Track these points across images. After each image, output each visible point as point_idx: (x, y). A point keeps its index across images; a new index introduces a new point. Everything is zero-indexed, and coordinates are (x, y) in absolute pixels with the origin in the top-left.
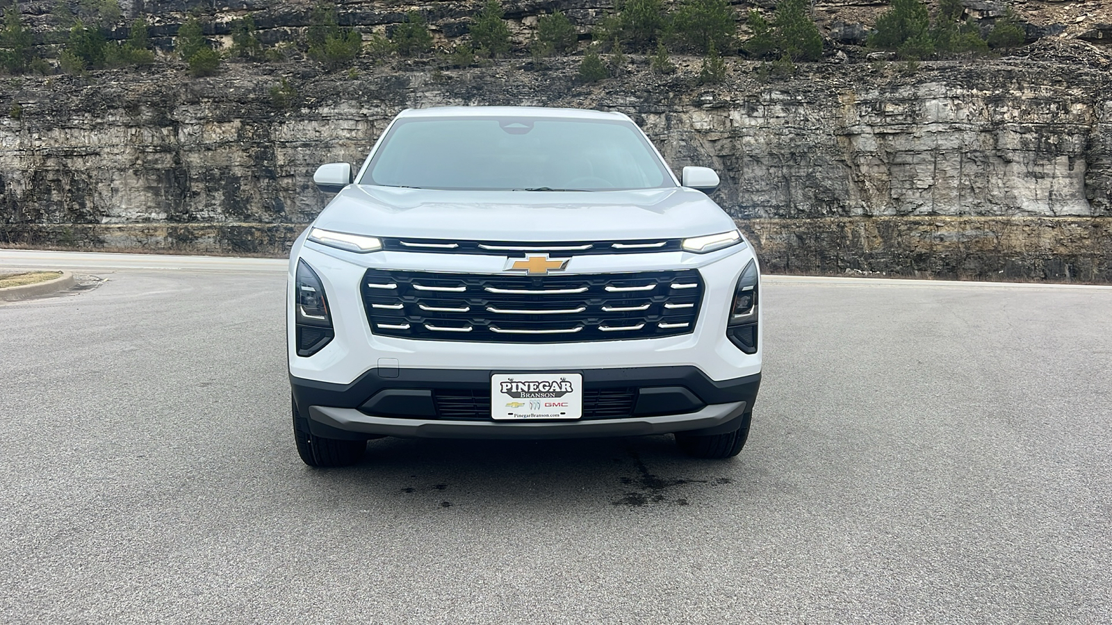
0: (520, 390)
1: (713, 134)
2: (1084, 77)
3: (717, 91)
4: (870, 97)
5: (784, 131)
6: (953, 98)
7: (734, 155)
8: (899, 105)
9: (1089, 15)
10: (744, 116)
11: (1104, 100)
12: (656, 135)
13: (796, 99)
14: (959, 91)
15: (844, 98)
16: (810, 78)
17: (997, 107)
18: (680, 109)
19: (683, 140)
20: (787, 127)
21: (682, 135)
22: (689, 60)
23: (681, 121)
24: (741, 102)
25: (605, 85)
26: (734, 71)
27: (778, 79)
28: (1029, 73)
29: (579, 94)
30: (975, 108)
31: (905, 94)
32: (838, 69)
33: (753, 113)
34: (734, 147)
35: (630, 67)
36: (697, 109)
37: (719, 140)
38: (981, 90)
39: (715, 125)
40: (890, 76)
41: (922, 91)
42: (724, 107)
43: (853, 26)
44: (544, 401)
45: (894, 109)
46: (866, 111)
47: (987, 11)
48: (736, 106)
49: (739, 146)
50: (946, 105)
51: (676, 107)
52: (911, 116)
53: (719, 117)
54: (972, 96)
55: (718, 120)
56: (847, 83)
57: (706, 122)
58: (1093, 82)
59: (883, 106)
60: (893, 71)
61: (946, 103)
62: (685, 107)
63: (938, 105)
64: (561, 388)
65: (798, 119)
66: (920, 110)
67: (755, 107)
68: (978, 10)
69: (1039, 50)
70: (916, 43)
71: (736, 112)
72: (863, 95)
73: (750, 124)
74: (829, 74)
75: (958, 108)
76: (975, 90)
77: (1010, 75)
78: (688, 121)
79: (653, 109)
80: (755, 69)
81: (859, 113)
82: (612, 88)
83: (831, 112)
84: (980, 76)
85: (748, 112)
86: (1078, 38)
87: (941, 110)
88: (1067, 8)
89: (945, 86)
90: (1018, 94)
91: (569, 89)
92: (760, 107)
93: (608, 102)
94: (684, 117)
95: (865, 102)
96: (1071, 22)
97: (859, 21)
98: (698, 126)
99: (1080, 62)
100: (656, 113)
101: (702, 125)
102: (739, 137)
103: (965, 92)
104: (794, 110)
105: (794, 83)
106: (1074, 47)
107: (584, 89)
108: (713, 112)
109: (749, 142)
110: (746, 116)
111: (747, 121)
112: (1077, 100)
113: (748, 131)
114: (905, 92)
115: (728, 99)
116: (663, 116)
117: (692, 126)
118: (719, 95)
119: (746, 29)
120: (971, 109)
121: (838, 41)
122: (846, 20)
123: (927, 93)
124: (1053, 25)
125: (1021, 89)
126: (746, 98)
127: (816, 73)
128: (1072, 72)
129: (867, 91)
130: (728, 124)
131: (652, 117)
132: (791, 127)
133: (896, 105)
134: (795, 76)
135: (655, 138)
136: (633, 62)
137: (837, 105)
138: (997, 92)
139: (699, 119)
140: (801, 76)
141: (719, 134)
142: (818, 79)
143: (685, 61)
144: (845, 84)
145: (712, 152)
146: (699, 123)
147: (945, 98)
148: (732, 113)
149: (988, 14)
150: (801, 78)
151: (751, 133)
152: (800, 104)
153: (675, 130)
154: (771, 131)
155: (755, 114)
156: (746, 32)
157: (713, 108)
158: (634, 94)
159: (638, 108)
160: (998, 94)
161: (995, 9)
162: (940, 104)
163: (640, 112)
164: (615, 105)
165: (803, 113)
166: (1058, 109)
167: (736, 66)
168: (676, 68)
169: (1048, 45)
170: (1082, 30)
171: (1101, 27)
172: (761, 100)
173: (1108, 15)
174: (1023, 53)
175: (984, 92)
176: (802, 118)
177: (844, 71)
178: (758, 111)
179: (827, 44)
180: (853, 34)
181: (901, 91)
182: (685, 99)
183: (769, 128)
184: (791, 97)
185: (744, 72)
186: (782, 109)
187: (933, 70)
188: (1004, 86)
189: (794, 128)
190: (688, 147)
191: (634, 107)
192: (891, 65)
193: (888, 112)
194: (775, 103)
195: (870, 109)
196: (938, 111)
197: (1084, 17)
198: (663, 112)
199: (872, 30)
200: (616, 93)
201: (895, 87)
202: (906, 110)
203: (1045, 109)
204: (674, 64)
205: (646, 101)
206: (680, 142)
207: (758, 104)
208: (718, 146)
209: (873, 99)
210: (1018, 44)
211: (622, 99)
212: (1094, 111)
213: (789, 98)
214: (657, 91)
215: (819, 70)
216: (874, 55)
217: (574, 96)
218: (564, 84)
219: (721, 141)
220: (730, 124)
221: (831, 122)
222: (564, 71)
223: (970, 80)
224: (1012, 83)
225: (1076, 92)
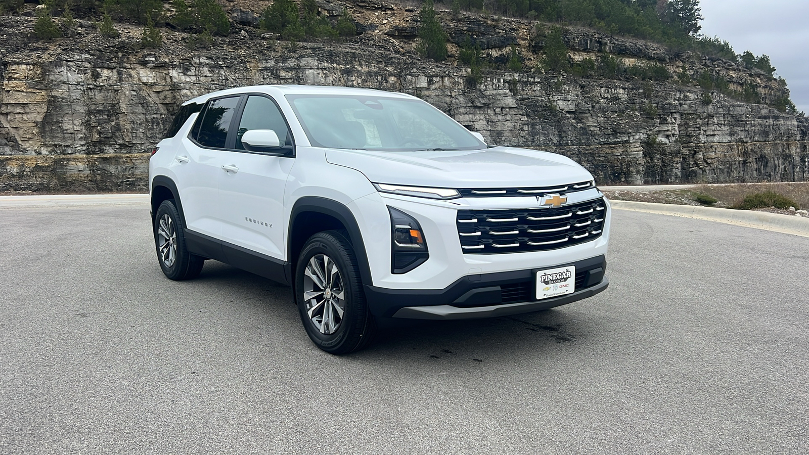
0: (549, 280)
1: (157, 86)
2: (394, 60)
3: (157, 54)
4: (269, 65)
5: (212, 86)
6: (323, 69)
7: (175, 103)
8: (289, 72)
9: (389, 20)
10: (180, 74)
11: (406, 75)
12: (110, 86)
13: (218, 63)
14: (326, 65)
15: (251, 65)
16: (225, 48)
17: (349, 76)
18: (129, 66)
19: (134, 91)
20: (213, 84)
21: (132, 87)
22: (129, 28)
23: (131, 76)
24: (178, 64)
25: (59, 43)
26: (167, 39)
27: (202, 48)
28: (364, 55)
29: (37, 49)
30: (336, 76)
31: (292, 65)
32: (244, 43)
33: (187, 72)
34: (174, 97)
35: (80, 30)
36: (143, 67)
37: (162, 91)
38: (339, 65)
39: (158, 80)
40: (280, 51)
41: (303, 63)
42: (164, 66)
43: (247, 13)
44: (559, 284)
45: (286, 74)
46: (267, 75)
47: (332, 11)
48: (174, 66)
49: (179, 97)
50: (319, 74)
51: (125, 64)
52: (297, 80)
53: (161, 74)
54: (334, 68)
55: (160, 76)
56: (252, 54)
57: (151, 77)
58: (399, 63)
59: (278, 72)
60: (282, 48)
61: (319, 72)
62: (132, 65)
63: (314, 73)
64: (566, 276)
65: (221, 78)
66: (302, 76)
67: (189, 68)
68: (326, 10)
69: (365, 40)
70: (293, 29)
71: (174, 71)
72: (264, 63)
73: (186, 81)
74: (238, 46)
75: (326, 76)
76: (335, 64)
77: (354, 56)
78: (136, 76)
79: (106, 65)
80: (183, 39)
81: (262, 76)
82: (67, 46)
83: (243, 74)
84: (337, 55)
85: (184, 71)
86: (385, 34)
87: (316, 77)
88: (376, 14)
89: (317, 60)
90: (360, 68)
91: (26, 44)
92: (192, 68)
93: (66, 57)
94: (132, 72)
95: (266, 69)
96: (380, 24)
97: (251, 10)
98: (145, 80)
99: (389, 50)
100: (109, 68)
101: (148, 80)
102: (178, 90)
103: (329, 65)
104: (217, 72)
105: (214, 52)
106: (384, 40)
107: (40, 44)
108: (156, 70)
109: (186, 94)
110: (183, 74)
111: (183, 78)
112: (391, 75)
113: (184, 86)
114: (292, 63)
115: (167, 60)
116: (115, 71)
117: (139, 80)
118: (160, 57)
119: (168, 7)
120: (334, 77)
121: (238, 23)
122: (242, 8)
123: (306, 64)
124: (371, 24)
125: (361, 65)
126: (181, 61)
127: (229, 45)
128: (387, 56)
129: (267, 60)
130: (169, 80)
131: (105, 71)
132: (216, 84)
133: (287, 72)
134: (213, 46)
135: (110, 88)
136: (81, 26)
137: (247, 70)
138: (348, 67)
139: (145, 75)
140: (218, 46)
141: (162, 86)
142: (231, 50)
143: (126, 29)
144: (250, 54)
145: (157, 100)
146: (145, 78)
147: (318, 68)
148: (170, 71)
149: (333, 13)
150: (218, 48)
151: (187, 87)
152: (222, 67)
153: (127, 83)
154: (202, 86)
155: (189, 73)
156: (168, 10)
157: (156, 67)
158: (88, 52)
159: (92, 63)
160: (348, 68)
161: (336, 10)
162: (315, 73)
163: (95, 67)
164: (73, 60)
165: (224, 74)
166: (382, 79)
167: (168, 35)
168: (120, 33)
169: (369, 37)
170: (387, 29)
171: (396, 28)
172: (193, 63)
173: (399, 20)
174: (355, 41)
175: (341, 66)
176: (224, 78)
177: (247, 45)
178: (191, 71)
179: (232, 24)
180: (247, 19)
181: (289, 62)
182: (132, 59)
183: (200, 84)
184: (214, 62)
185: (176, 41)
186: (209, 70)
187: (307, 49)
188: (351, 63)
189: (218, 84)
190: (139, 96)
191: (90, 63)
192: (279, 44)
193: (282, 76)
194: (203, 65)
195: (270, 74)
196: (314, 78)
197: (387, 21)
198: (115, 68)
199: (260, 16)
200: (72, 50)
201: (285, 60)
202: (294, 76)
203: (375, 79)
204: (117, 31)
205: (99, 58)
206: (132, 92)
207: (191, 65)
208: (162, 96)
209: (271, 67)
210: (352, 35)
211: (78, 55)
212: (401, 82)
213: (213, 63)
214: (108, 51)
215: (230, 44)
216: (267, 35)
217: (32, 50)
218: (21, 39)
219: (164, 92)
220: (170, 79)
221: (244, 81)
222: (19, 28)
223: (331, 57)
224: (355, 61)
225: (390, 69)
